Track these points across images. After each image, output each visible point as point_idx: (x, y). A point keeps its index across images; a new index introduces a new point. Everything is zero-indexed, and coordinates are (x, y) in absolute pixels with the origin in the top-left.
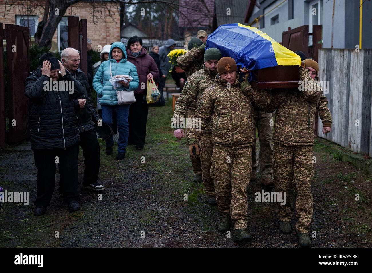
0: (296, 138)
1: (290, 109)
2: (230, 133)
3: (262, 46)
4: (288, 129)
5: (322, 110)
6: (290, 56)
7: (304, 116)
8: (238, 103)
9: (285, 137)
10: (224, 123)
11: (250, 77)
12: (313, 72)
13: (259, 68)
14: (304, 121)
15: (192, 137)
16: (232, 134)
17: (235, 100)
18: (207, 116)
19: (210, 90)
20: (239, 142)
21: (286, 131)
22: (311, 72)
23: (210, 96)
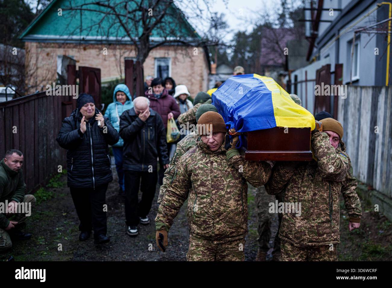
0: (312, 236)
1: (301, 193)
2: (210, 221)
3: (257, 98)
4: (299, 223)
5: (350, 197)
6: (297, 114)
7: (323, 203)
8: (223, 178)
9: (296, 235)
10: (202, 206)
11: (239, 143)
12: (334, 138)
13: (248, 130)
14: (324, 211)
15: (160, 220)
16: (213, 224)
17: (218, 175)
18: (181, 192)
19: (187, 157)
20: (224, 234)
21: (297, 225)
22: (331, 138)
23: (186, 165)
